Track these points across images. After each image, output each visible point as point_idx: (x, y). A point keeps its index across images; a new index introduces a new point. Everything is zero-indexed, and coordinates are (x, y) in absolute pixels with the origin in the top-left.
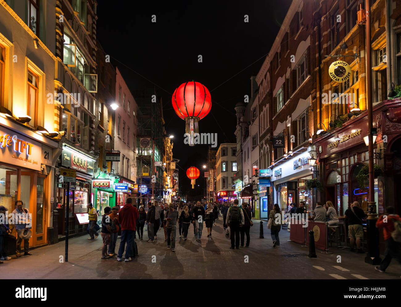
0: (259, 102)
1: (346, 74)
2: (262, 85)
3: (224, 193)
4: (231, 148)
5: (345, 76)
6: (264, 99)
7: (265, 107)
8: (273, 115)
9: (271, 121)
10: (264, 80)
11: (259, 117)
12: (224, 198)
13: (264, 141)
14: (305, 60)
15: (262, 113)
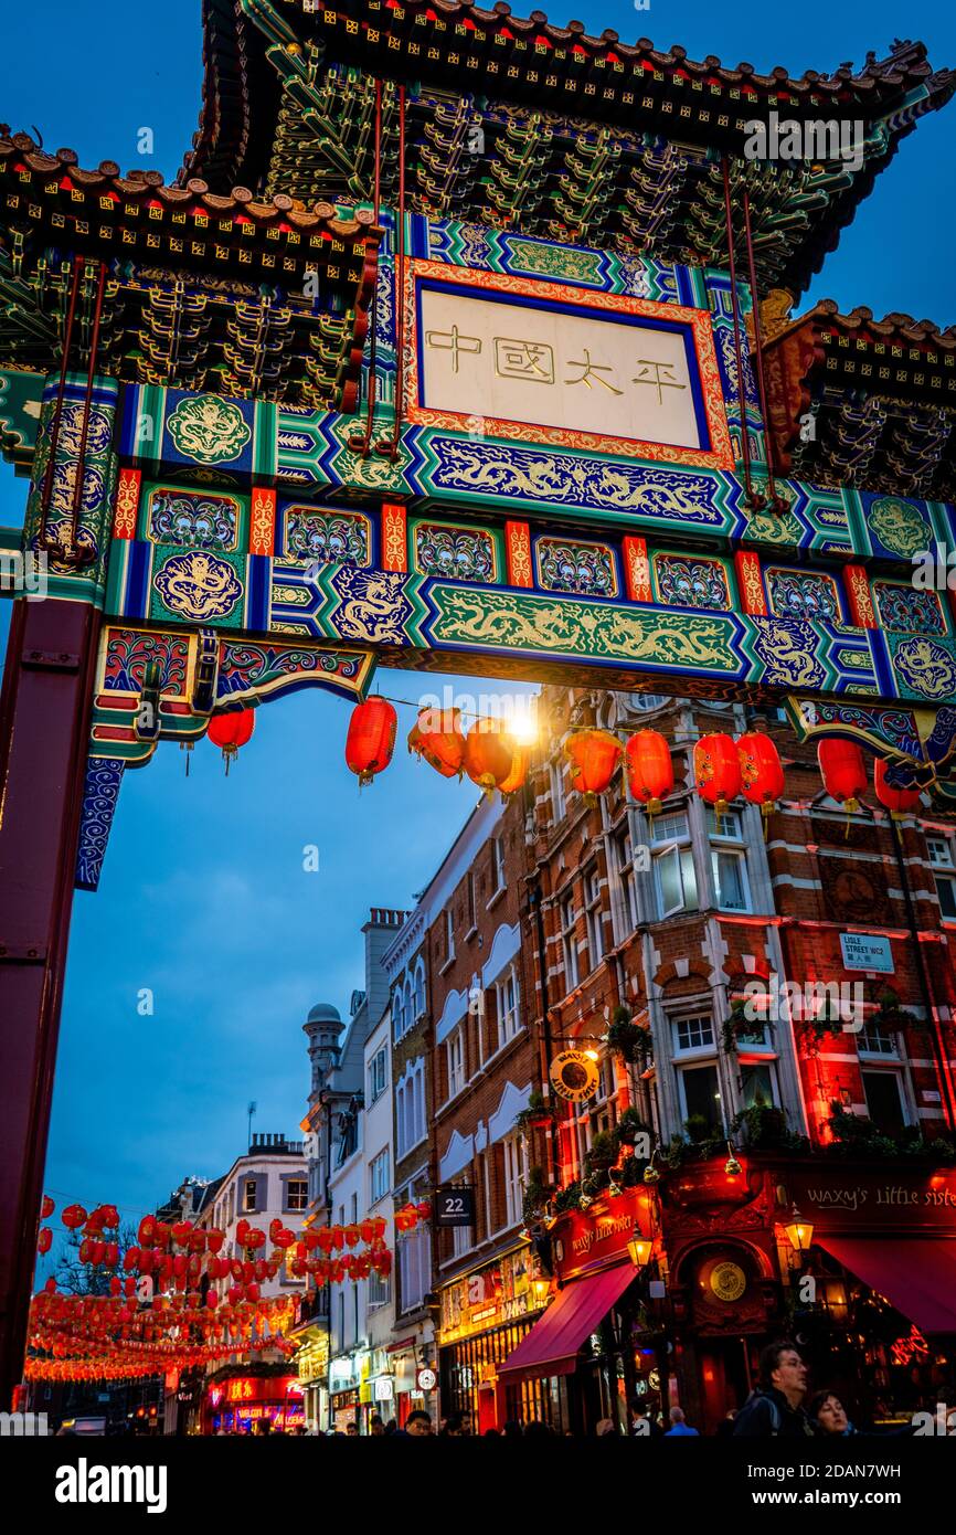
0: (393, 1040)
1: (589, 1083)
2: (401, 986)
3: (243, 1390)
4: (282, 1177)
5: (585, 1088)
6: (408, 1033)
7: (413, 1064)
8: (438, 1101)
9: (431, 1120)
10: (407, 972)
11: (394, 1091)
12: (244, 1414)
13: (410, 1185)
14: (513, 974)
15: (402, 1083)
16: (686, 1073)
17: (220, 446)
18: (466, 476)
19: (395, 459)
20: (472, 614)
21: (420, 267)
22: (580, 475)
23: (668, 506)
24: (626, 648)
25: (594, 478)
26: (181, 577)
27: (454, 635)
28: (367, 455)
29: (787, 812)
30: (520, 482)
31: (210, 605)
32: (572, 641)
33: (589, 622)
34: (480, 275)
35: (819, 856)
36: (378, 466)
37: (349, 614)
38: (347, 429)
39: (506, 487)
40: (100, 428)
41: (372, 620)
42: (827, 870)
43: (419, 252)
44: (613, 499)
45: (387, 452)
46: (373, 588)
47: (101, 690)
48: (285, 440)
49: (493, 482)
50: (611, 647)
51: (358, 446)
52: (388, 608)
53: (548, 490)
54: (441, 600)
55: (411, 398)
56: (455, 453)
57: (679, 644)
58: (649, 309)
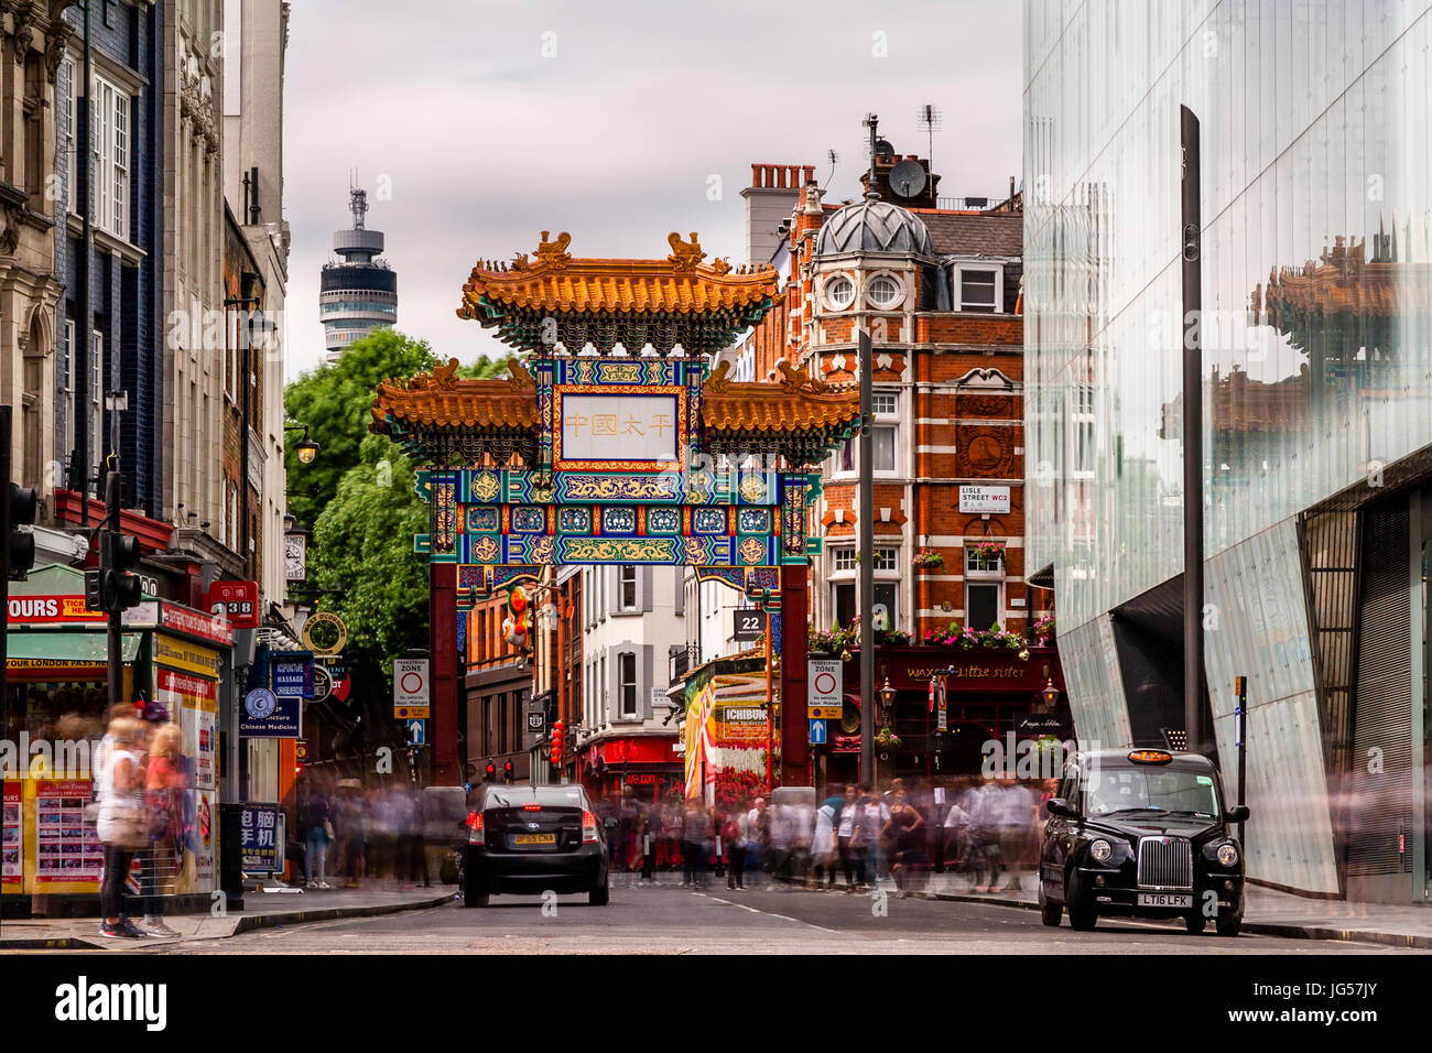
16: (838, 587)
17: (490, 494)
18: (576, 492)
19: (550, 489)
20: (577, 549)
21: (563, 389)
22: (620, 485)
23: (654, 493)
24: (632, 556)
25: (626, 485)
26: (480, 547)
27: (571, 558)
28: (540, 489)
29: (937, 392)
30: (597, 492)
31: (490, 556)
32: (612, 556)
33: (619, 547)
34: (587, 387)
35: (957, 426)
36: (545, 493)
37: (535, 555)
38: (534, 478)
39: (592, 495)
40: (450, 495)
41: (543, 556)
42: (962, 437)
43: (563, 382)
44: (632, 494)
45: (548, 487)
46: (543, 542)
47: (458, 589)
48: (512, 487)
49: (587, 493)
50: (627, 556)
51: (537, 486)
52: (548, 550)
53: (608, 494)
54: (566, 544)
55: (557, 457)
56: (573, 482)
57: (652, 552)
58: (660, 390)
